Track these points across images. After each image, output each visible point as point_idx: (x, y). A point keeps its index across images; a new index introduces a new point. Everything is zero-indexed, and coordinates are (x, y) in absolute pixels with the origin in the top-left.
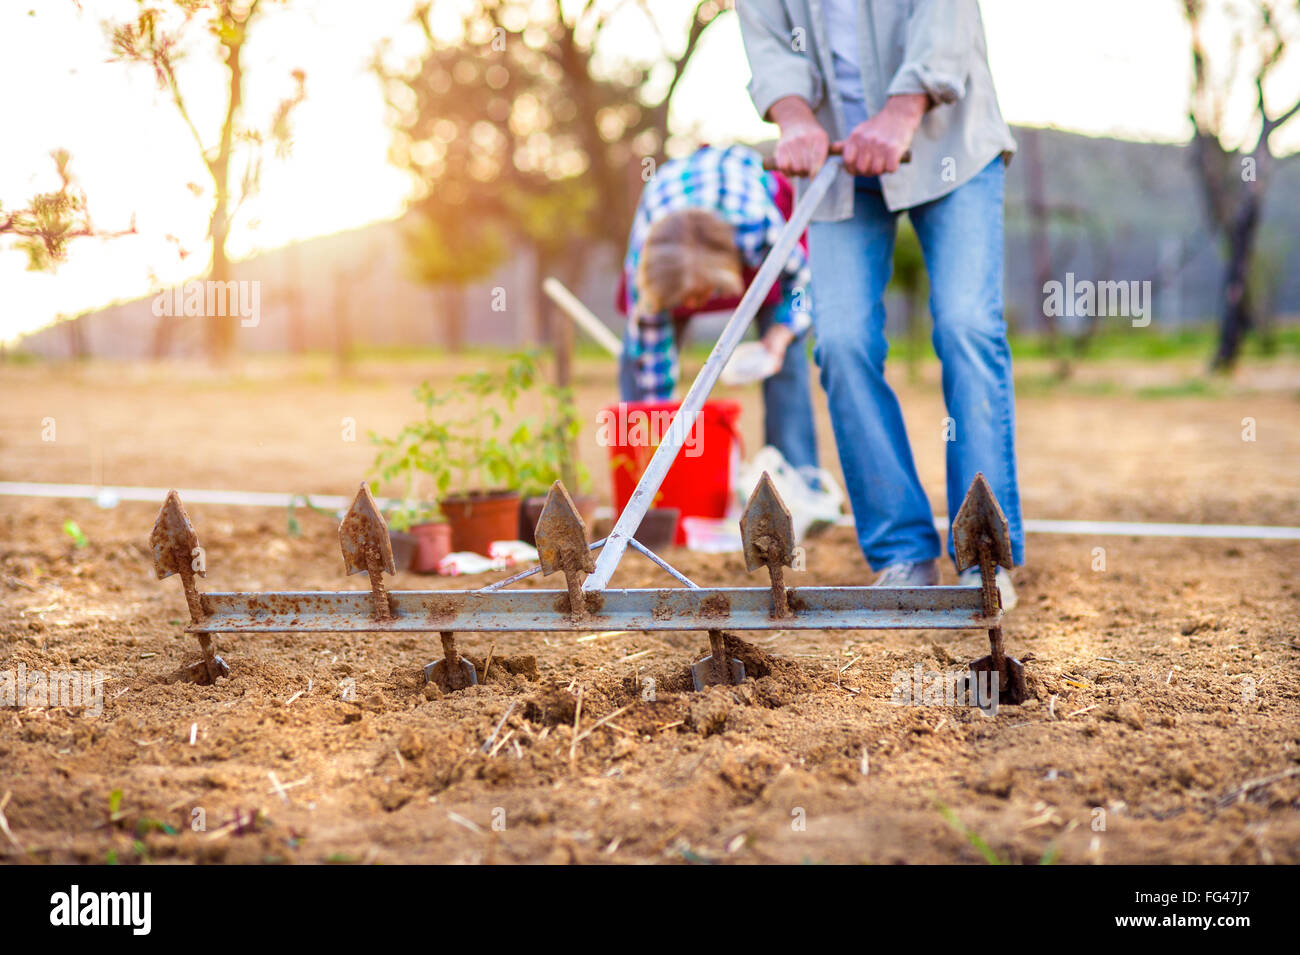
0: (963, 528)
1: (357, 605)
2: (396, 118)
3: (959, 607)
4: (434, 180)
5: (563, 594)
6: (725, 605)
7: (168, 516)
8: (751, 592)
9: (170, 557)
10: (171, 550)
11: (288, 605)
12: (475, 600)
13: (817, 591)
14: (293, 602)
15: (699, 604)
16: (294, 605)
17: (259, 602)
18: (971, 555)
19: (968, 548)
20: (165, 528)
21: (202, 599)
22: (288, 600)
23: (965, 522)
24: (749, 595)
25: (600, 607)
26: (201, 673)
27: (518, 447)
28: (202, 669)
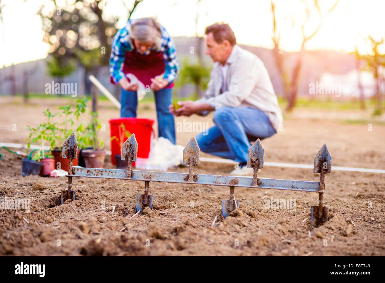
0: (318, 158)
1: (121, 174)
2: (45, 28)
3: (311, 188)
4: (56, 47)
5: (187, 175)
6: (237, 182)
7: (71, 139)
8: (246, 178)
9: (67, 152)
10: (68, 150)
11: (99, 172)
12: (159, 174)
13: (267, 179)
14: (101, 172)
15: (229, 181)
16: (101, 173)
17: (90, 171)
18: (318, 168)
19: (318, 166)
20: (69, 143)
21: (73, 169)
22: (100, 171)
23: (319, 157)
24: (245, 179)
25: (197, 180)
26: (65, 194)
27: (79, 132)
28: (66, 192)
